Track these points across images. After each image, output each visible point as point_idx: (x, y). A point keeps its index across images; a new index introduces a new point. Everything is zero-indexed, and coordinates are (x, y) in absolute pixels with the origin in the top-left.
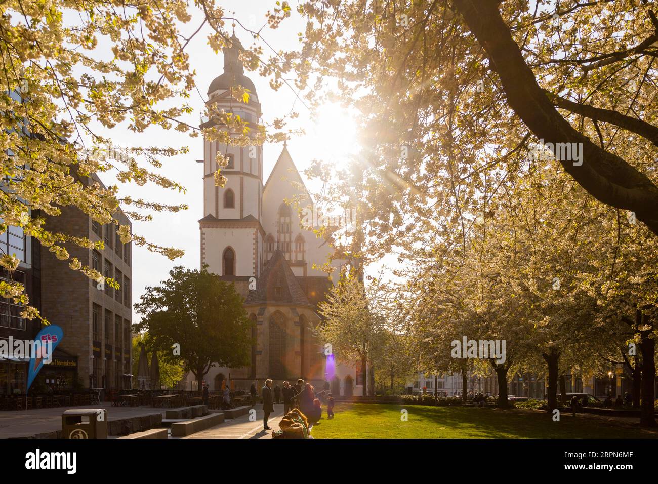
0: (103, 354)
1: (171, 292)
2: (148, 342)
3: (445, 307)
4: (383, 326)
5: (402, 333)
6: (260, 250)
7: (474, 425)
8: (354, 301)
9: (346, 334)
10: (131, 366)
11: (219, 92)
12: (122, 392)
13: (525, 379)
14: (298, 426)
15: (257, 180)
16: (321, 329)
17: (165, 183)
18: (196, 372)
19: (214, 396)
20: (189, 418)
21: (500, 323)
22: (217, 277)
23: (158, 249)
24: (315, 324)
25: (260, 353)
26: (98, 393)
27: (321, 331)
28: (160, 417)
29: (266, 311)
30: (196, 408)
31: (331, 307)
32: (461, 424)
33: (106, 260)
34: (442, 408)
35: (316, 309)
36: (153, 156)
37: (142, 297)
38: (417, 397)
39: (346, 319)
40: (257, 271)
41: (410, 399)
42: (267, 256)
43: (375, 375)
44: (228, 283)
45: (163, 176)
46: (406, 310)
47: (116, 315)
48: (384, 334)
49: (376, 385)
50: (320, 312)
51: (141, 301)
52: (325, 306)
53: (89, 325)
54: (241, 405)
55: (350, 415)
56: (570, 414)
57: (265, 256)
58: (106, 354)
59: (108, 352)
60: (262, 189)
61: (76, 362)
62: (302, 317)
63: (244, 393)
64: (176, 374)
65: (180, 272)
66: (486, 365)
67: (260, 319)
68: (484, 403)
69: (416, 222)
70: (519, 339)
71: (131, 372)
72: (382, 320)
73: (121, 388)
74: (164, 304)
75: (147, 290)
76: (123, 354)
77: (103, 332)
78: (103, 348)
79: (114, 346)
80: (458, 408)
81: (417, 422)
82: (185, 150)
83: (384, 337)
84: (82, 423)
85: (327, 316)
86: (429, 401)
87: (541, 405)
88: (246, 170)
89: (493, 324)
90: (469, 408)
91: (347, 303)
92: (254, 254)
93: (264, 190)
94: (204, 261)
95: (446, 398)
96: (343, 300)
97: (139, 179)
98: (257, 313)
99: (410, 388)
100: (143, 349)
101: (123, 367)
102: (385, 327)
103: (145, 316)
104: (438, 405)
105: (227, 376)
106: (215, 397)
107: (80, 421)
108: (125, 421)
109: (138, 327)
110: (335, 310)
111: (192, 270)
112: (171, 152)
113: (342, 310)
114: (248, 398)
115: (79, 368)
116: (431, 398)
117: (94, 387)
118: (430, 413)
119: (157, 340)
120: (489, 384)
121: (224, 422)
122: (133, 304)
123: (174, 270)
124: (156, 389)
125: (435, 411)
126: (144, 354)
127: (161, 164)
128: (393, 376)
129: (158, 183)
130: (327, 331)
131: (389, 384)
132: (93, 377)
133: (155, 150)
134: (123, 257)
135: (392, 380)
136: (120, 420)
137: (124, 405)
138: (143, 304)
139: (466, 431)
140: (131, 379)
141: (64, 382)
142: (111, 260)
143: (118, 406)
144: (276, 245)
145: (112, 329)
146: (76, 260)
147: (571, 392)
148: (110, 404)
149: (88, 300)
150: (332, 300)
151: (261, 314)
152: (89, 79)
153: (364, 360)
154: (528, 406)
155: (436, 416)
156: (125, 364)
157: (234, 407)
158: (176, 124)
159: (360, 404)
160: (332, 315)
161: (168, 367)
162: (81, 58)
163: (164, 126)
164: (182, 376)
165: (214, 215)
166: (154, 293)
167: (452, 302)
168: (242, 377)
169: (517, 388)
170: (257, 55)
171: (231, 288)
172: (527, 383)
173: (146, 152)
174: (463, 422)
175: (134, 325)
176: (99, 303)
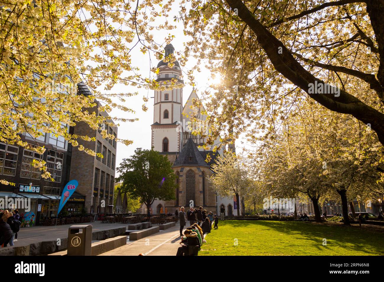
0: (99, 195)
1: (135, 161)
2: (122, 187)
3: (278, 165)
4: (246, 176)
5: (257, 179)
6: (181, 138)
7: (300, 232)
8: (230, 163)
9: (227, 181)
10: (113, 201)
11: (162, 66)
12: (107, 215)
13: (331, 204)
14: (195, 234)
15: (180, 105)
16: (213, 178)
17: (125, 109)
18: (147, 203)
19: (155, 216)
20: (140, 230)
21: (309, 173)
22: (158, 153)
23: (120, 141)
24: (210, 176)
25: (181, 192)
26: (94, 216)
27: (213, 179)
28: (125, 229)
29: (184, 170)
30: (145, 224)
31: (218, 167)
32: (292, 232)
33: (104, 146)
34: (283, 223)
35: (210, 168)
36: (121, 97)
37: (121, 164)
38: (268, 216)
39: (226, 173)
40: (180, 149)
41: (264, 217)
42: (185, 141)
43: (245, 204)
44: (164, 156)
45: (124, 106)
46: (258, 167)
47: (107, 174)
48: (247, 180)
49: (246, 209)
50: (212, 169)
51: (120, 166)
52: (214, 166)
53: (92, 179)
54: (169, 222)
55: (229, 227)
56: (358, 225)
57: (184, 142)
58: (100, 194)
59: (102, 193)
60: (182, 109)
61: (85, 199)
62: (203, 173)
63: (171, 215)
64: (137, 204)
65: (140, 151)
66: (306, 197)
67: (181, 174)
68: (307, 219)
69: (251, 123)
70: (321, 181)
71: (113, 204)
72: (246, 173)
73: (107, 213)
74: (131, 167)
75: (123, 160)
76: (109, 194)
77: (100, 183)
78: (99, 191)
79: (105, 190)
80: (292, 222)
81: (267, 231)
82: (136, 94)
83: (247, 182)
84: (79, 233)
85: (216, 172)
86: (275, 218)
87: (341, 220)
88: (175, 100)
89: (305, 174)
90: (299, 222)
91: (227, 164)
92: (178, 140)
93: (183, 109)
94: (153, 145)
95: (285, 216)
96: (224, 163)
97: (108, 109)
98: (179, 171)
99: (265, 211)
100: (120, 191)
101: (109, 201)
102: (248, 176)
103: (121, 174)
104: (280, 220)
105: (163, 205)
106: (156, 218)
107: (78, 232)
108: (105, 232)
109: (118, 180)
110: (220, 168)
111: (146, 149)
112: (130, 94)
113: (224, 168)
114: (174, 218)
115: (86, 202)
116: (276, 216)
117: (93, 212)
118: (275, 225)
119: (127, 187)
120: (311, 207)
121: (159, 231)
122: (116, 168)
123: (136, 150)
124: (125, 213)
125: (278, 224)
126: (120, 194)
127: (125, 100)
128: (255, 204)
129: (122, 109)
130: (216, 179)
131: (253, 208)
132: (93, 207)
133: (122, 94)
134: (112, 144)
135: (255, 206)
136: (103, 231)
137: (107, 222)
138: (121, 168)
139: (295, 236)
140: (113, 208)
141: (77, 210)
142: (106, 146)
143: (104, 223)
144: (189, 135)
145: (104, 181)
146: (81, 146)
147: (359, 211)
148: (100, 222)
149: (93, 166)
150: (218, 163)
151: (182, 171)
152: (90, 67)
153: (237, 195)
154: (333, 220)
155: (278, 227)
156: (110, 200)
157: (165, 223)
158: (131, 83)
159: (236, 220)
160: (219, 171)
161: (132, 201)
162: (90, 58)
163: (126, 84)
164: (140, 206)
165: (159, 122)
166: (127, 162)
167: (282, 162)
168: (171, 206)
169: (327, 210)
170: (162, 53)
171: (166, 158)
172: (332, 207)
173: (118, 95)
174: (293, 230)
175: (115, 179)
176: (99, 168)
